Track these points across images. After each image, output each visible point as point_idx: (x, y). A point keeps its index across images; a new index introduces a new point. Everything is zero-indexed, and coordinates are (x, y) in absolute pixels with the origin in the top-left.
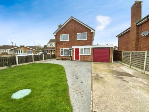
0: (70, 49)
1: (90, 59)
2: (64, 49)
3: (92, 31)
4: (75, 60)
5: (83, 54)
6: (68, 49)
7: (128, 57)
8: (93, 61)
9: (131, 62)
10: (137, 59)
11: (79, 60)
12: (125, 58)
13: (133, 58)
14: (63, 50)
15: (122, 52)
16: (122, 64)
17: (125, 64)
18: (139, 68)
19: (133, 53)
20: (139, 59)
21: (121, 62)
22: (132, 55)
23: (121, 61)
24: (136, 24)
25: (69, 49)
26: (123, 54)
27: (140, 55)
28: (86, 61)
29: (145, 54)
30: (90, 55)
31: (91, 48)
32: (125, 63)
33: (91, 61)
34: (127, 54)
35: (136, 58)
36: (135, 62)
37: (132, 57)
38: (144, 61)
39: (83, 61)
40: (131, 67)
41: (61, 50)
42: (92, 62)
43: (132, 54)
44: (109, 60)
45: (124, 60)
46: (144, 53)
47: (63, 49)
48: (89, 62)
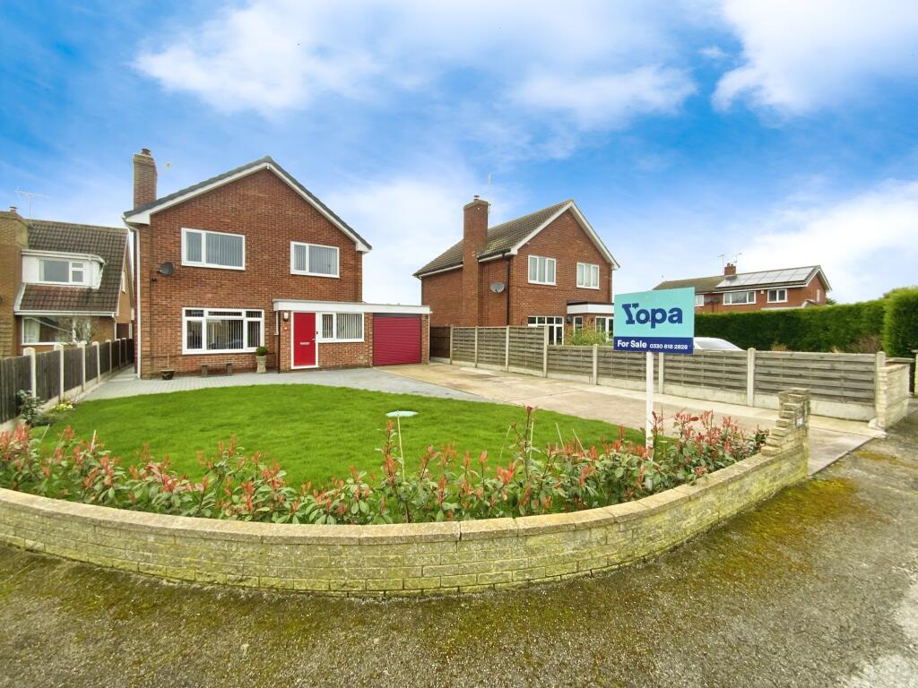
0: (249, 314)
1: (362, 358)
2: (210, 313)
3: (360, 247)
4: (293, 367)
5: (334, 340)
6: (240, 314)
7: (470, 343)
8: (374, 365)
9: (478, 353)
10: (492, 343)
11: (317, 366)
12: (459, 345)
13: (480, 343)
14: (204, 320)
15: (449, 328)
16: (451, 364)
17: (462, 363)
18: (495, 363)
19: (481, 331)
20: (494, 344)
21: (448, 360)
22: (478, 337)
23: (448, 357)
24: (478, 259)
25: (244, 311)
26: (454, 336)
27: (495, 335)
28: (347, 367)
29: (505, 333)
30: (362, 340)
31: (365, 313)
32: (460, 359)
33: (367, 366)
34: (467, 335)
35: (487, 343)
36: (488, 351)
37: (478, 341)
38: (505, 346)
39: (336, 368)
40: (479, 365)
41: (185, 319)
42: (369, 367)
43: (479, 333)
44: (421, 355)
45: (457, 353)
46: (503, 331)
47: (200, 314)
48: (359, 370)
